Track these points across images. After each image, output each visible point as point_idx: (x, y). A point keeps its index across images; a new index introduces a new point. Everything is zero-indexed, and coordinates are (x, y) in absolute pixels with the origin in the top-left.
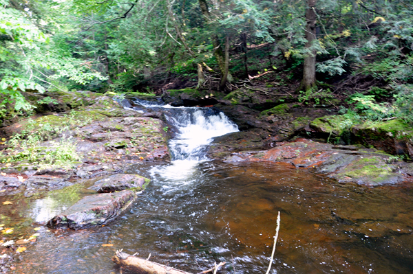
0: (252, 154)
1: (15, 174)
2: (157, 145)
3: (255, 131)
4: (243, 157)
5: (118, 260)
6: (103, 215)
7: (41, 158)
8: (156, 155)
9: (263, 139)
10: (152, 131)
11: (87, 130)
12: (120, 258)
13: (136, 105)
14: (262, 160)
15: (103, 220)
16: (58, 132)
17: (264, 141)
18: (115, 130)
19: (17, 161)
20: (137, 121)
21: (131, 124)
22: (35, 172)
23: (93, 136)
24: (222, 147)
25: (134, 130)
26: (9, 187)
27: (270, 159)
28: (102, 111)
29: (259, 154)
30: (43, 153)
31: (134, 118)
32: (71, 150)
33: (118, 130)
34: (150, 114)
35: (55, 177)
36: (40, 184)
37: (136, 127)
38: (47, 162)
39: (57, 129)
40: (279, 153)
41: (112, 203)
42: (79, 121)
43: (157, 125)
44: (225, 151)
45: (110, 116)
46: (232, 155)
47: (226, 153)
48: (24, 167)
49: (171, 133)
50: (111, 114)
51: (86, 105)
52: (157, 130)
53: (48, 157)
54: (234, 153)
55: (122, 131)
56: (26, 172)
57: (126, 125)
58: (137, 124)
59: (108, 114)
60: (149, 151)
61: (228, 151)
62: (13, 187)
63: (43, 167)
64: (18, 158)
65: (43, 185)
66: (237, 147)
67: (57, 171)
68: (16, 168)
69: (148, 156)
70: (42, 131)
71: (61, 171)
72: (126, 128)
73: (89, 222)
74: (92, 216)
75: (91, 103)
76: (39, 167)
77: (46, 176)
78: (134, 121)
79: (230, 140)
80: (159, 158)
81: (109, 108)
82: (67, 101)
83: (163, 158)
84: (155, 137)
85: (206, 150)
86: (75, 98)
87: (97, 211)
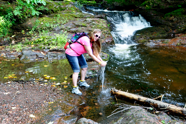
0: (161, 41)
1: (39, 51)
2: (106, 35)
3: (162, 27)
4: (156, 43)
5: (113, 92)
6: (96, 73)
7: (50, 42)
8: (107, 41)
9: (167, 32)
10: (103, 27)
11: (67, 26)
12: (115, 91)
13: (88, 10)
14: (168, 45)
15: (97, 75)
16: (52, 27)
17: (168, 33)
18: (82, 26)
19: (37, 44)
20: (94, 21)
21: (90, 23)
22: (49, 50)
23: (71, 29)
24: (143, 37)
25: (93, 26)
26: (39, 58)
27: (173, 44)
28: (72, 14)
29: (165, 41)
30: (51, 40)
31: (92, 19)
32: (65, 38)
33: (84, 26)
34: (99, 16)
35: (59, 53)
36: (54, 56)
37: (94, 24)
38: (53, 45)
39: (52, 26)
40: (178, 41)
41: (99, 67)
42: (62, 21)
43: (104, 23)
44: (144, 39)
45: (76, 18)
46: (149, 42)
47: (146, 40)
48: (43, 47)
49: (112, 28)
50: (77, 16)
51: (61, 10)
52: (105, 27)
53: (54, 42)
54: (150, 40)
55: (86, 27)
56: (44, 50)
57: (88, 23)
58: (93, 22)
59: (75, 16)
60: (103, 39)
61: (146, 39)
62: (41, 58)
63: (52, 47)
64: (37, 42)
65: (56, 57)
66: (151, 36)
67: (60, 49)
68: (39, 48)
70: (44, 26)
71: (62, 49)
72: (88, 25)
73: (90, 76)
74: (91, 73)
75: (64, 9)
76: (51, 47)
77: (54, 52)
79: (146, 32)
80: (109, 43)
81: (74, 12)
82: (51, 8)
83: (111, 43)
84: (105, 31)
85: (134, 38)
86: (55, 6)
87: (93, 71)
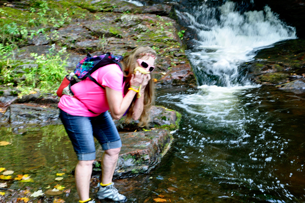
2: (174, 61)
6: (144, 162)
7: (18, 78)
8: (175, 76)
10: (165, 39)
11: (68, 35)
15: (146, 167)
16: (25, 36)
18: (108, 35)
20: (141, 21)
21: (131, 26)
22: (14, 99)
23: (79, 44)
24: (273, 66)
25: (139, 36)
30: (20, 70)
31: (136, 17)
32: (61, 66)
33: (113, 35)
34: (155, 7)
35: (45, 107)
36: (30, 117)
37: (140, 31)
38: (28, 84)
39: (24, 32)
41: (151, 146)
42: (53, 20)
43: (169, 28)
44: (278, 71)
45: (93, 11)
46: (291, 79)
47: (282, 75)
49: (189, 40)
50: (95, 8)
52: (172, 37)
53: (29, 77)
54: (295, 75)
55: (119, 37)
56: (2, 98)
57: (124, 27)
58: (140, 26)
59: (91, 7)
60: (164, 70)
61: (283, 72)
63: (25, 91)
65: (34, 117)
66: (298, 65)
67: (46, 98)
69: (163, 78)
71: (51, 98)
72: (125, 33)
73: (129, 170)
74: (129, 162)
76: (20, 92)
77: (30, 105)
78: (136, 21)
79: (284, 54)
80: (180, 81)
83: (186, 81)
84: (171, 48)
87: (136, 156)
